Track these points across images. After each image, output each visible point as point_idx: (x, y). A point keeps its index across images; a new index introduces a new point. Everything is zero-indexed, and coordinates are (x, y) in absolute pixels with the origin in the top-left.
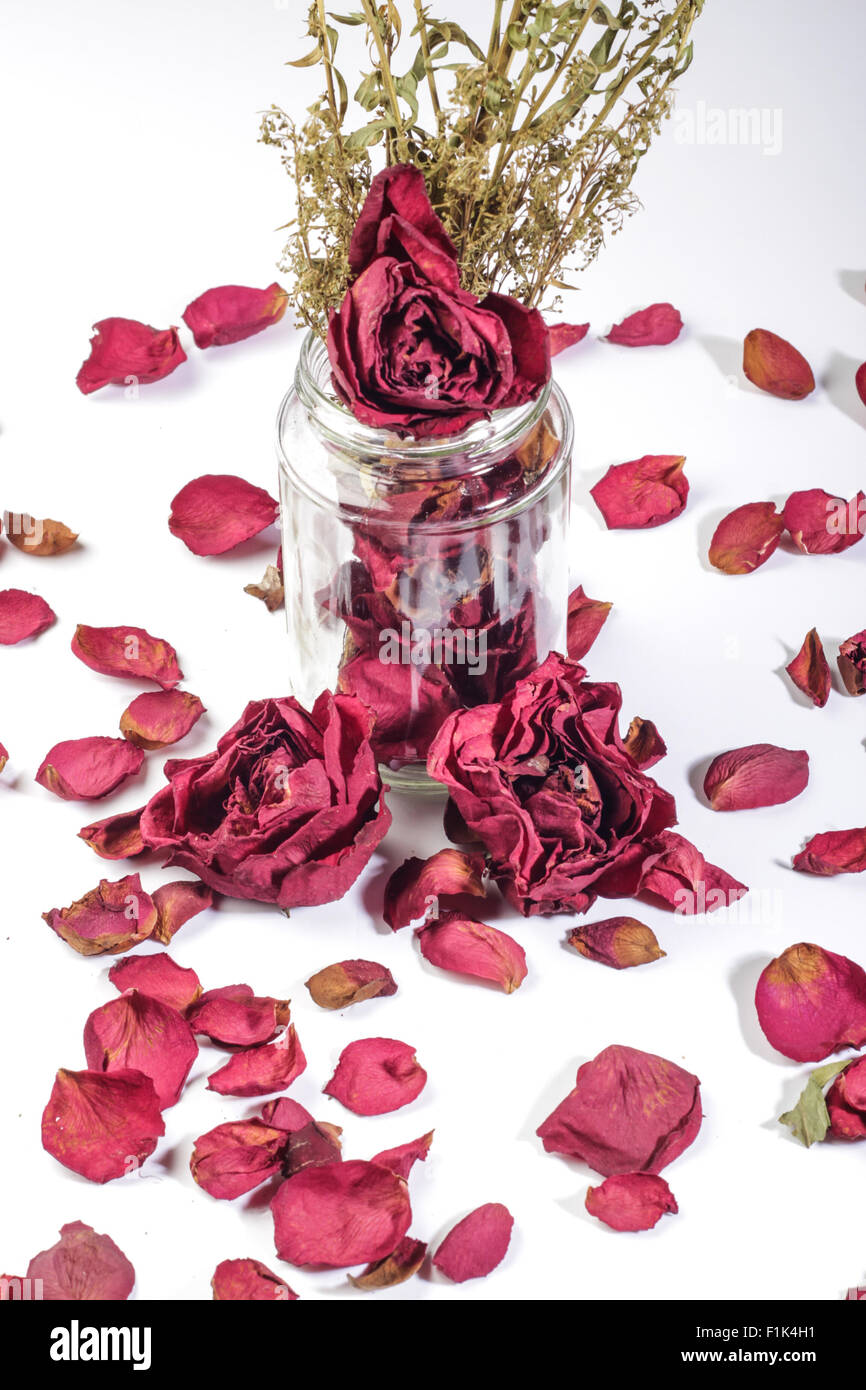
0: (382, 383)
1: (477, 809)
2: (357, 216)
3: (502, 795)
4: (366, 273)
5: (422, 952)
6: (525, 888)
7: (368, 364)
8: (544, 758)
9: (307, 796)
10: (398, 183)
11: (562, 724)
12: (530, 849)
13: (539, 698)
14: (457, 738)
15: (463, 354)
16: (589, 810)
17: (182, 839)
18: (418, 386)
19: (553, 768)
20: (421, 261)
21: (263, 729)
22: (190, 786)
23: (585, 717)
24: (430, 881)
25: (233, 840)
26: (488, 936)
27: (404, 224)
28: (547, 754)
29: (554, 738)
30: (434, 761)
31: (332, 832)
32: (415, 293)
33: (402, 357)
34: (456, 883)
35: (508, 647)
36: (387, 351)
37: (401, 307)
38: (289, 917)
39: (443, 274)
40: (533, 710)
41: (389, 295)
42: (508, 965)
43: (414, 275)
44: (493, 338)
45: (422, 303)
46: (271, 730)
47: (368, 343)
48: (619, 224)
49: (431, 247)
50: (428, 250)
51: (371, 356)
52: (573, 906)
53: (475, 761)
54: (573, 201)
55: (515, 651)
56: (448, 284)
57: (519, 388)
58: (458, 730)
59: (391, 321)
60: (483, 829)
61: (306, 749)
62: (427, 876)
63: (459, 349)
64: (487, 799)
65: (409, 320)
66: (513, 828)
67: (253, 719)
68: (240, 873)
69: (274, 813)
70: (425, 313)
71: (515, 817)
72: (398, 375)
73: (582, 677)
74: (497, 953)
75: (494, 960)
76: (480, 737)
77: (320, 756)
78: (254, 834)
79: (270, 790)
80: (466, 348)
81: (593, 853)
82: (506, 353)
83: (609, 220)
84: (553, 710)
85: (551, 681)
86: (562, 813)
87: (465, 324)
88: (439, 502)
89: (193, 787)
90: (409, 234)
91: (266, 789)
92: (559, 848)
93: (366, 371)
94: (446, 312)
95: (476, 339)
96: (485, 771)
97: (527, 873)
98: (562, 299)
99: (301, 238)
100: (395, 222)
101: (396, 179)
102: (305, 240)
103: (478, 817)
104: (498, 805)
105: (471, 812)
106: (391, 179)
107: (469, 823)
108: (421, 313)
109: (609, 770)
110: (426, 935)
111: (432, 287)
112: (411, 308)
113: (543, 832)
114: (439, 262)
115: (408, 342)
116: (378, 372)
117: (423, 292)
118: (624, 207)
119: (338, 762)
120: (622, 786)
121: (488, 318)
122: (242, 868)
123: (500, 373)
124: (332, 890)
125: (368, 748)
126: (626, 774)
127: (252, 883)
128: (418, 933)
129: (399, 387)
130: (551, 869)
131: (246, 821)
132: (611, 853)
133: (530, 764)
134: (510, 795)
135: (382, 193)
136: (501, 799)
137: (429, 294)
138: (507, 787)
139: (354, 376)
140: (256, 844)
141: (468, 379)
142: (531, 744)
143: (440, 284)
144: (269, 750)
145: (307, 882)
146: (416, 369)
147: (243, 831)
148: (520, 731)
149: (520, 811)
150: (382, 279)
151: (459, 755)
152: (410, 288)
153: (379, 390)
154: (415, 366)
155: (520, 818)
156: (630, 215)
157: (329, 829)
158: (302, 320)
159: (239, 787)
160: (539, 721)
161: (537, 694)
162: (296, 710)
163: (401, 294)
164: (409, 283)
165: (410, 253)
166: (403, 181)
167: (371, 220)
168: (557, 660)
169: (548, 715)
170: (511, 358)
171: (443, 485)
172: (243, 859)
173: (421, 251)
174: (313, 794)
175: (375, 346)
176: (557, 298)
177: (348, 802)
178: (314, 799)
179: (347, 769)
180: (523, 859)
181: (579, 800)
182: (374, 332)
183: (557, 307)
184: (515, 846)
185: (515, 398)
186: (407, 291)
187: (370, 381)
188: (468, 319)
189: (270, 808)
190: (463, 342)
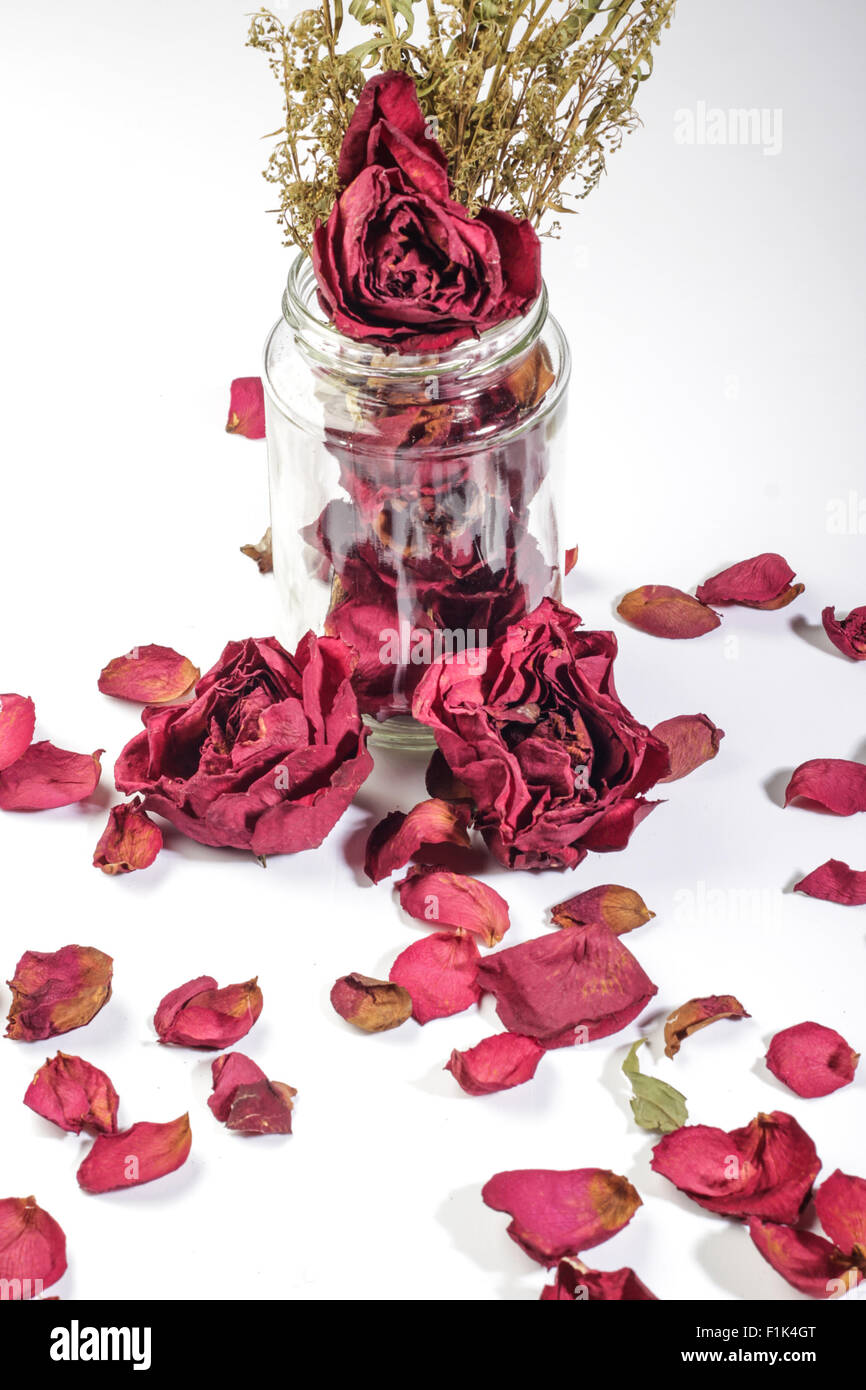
0: (366, 292)
1: (464, 753)
2: (347, 125)
3: (489, 738)
4: (354, 183)
5: (402, 904)
6: (511, 836)
7: (352, 272)
8: (535, 706)
9: (283, 735)
10: (389, 91)
11: (554, 671)
12: (516, 795)
13: (531, 644)
14: (444, 680)
15: (451, 265)
16: (580, 757)
17: (156, 783)
18: (403, 296)
19: (544, 716)
20: (410, 170)
21: (242, 670)
22: (166, 730)
23: (578, 663)
24: (412, 829)
25: (205, 779)
26: (470, 887)
27: (393, 130)
28: (538, 703)
29: (545, 685)
30: (419, 703)
31: (308, 773)
32: (401, 199)
33: (387, 266)
34: (440, 831)
35: (501, 591)
36: (372, 260)
37: (388, 214)
38: (265, 866)
39: (432, 182)
40: (524, 656)
41: (375, 201)
42: (489, 916)
43: (402, 182)
44: (481, 248)
45: (408, 210)
46: (250, 670)
47: (352, 251)
48: (618, 143)
49: (420, 153)
50: (418, 157)
51: (355, 264)
52: (561, 858)
53: (462, 705)
54: (570, 117)
55: (506, 595)
56: (437, 192)
57: (508, 303)
58: (445, 673)
59: (377, 228)
60: (469, 775)
61: (285, 690)
62: (409, 824)
63: (446, 259)
64: (474, 743)
65: (394, 227)
66: (498, 774)
67: (231, 661)
68: (212, 815)
69: (248, 752)
70: (411, 220)
71: (501, 762)
72: (382, 284)
73: (576, 625)
74: (478, 904)
75: (475, 911)
76: (468, 682)
77: (299, 697)
78: (228, 773)
79: (245, 729)
80: (453, 256)
81: (583, 801)
82: (494, 262)
83: (607, 137)
84: (544, 656)
85: (543, 627)
86: (551, 760)
87: (453, 232)
88: (428, 428)
89: (169, 731)
90: (398, 141)
91: (242, 727)
92: (547, 796)
93: (350, 280)
94: (434, 220)
95: (464, 248)
96: (471, 713)
97: (513, 820)
98: (561, 225)
99: (289, 147)
100: (384, 127)
101: (387, 86)
102: (293, 148)
103: (464, 763)
104: (485, 749)
105: (457, 758)
106: (382, 87)
107: (454, 769)
108: (408, 220)
109: (601, 718)
110: (406, 888)
111: (419, 195)
112: (398, 215)
113: (531, 780)
114: (429, 170)
115: (394, 252)
116: (362, 281)
117: (410, 199)
118: (624, 123)
119: (318, 702)
120: (615, 736)
121: (477, 228)
122: (214, 809)
123: (488, 283)
124: (307, 835)
125: (349, 687)
126: (619, 722)
127: (224, 826)
128: (398, 886)
129: (384, 298)
130: (538, 817)
131: (221, 761)
132: (601, 803)
133: (519, 711)
134: (497, 739)
135: (372, 100)
136: (488, 742)
137: (416, 200)
138: (494, 731)
139: (337, 285)
140: (230, 784)
141: (456, 291)
142: (521, 690)
143: (430, 193)
144: (247, 691)
145: (281, 825)
146: (401, 278)
147: (217, 772)
148: (510, 675)
149: (507, 755)
150: (369, 186)
151: (445, 698)
152: (397, 195)
153: (363, 301)
154: (400, 275)
155: (507, 762)
156: (629, 132)
157: (306, 770)
158: (290, 238)
159: (214, 728)
160: (530, 666)
161: (529, 639)
162: (276, 650)
163: (386, 202)
164: (396, 190)
165: (399, 161)
166: (394, 88)
167: (360, 129)
168: (551, 607)
169: (540, 662)
170: (499, 267)
171: (430, 409)
172: (215, 798)
173: (410, 158)
174: (289, 733)
175: (360, 254)
176: (554, 223)
177: (326, 743)
178: (291, 738)
179: (326, 708)
180: (509, 805)
181: (570, 748)
182: (359, 239)
183: (555, 232)
184: (501, 791)
185: (504, 312)
186: (394, 198)
187: (354, 290)
188: (456, 228)
189: (245, 746)
190: (451, 250)
